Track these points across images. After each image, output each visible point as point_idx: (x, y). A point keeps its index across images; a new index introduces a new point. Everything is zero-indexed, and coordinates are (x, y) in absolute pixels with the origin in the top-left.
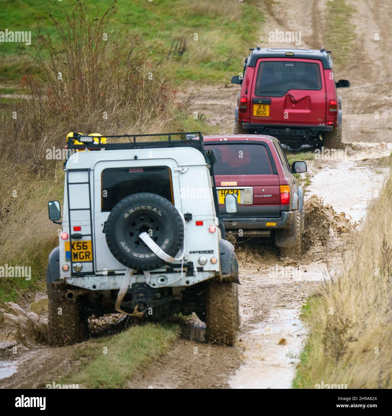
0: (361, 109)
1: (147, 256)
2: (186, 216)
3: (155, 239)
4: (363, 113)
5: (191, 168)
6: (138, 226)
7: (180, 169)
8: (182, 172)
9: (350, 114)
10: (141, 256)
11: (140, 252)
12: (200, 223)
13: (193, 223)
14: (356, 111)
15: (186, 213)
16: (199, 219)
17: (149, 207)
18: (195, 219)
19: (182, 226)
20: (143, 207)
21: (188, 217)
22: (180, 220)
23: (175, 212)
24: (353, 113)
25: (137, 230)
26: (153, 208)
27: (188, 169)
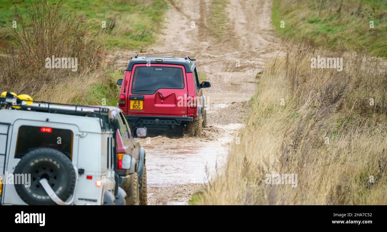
0: (231, 69)
3: (52, 186)
4: (233, 72)
9: (224, 72)
14: (228, 70)
18: (86, 174)
24: (226, 71)
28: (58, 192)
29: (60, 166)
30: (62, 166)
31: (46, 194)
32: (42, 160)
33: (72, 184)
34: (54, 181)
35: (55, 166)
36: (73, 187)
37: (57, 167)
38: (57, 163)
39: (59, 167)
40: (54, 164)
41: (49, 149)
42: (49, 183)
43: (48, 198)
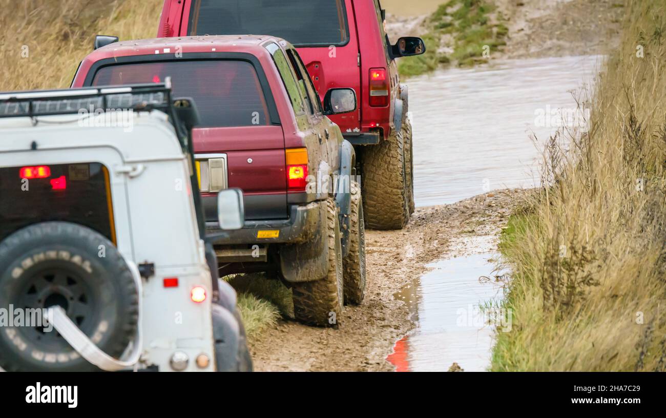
1: (63, 358)
2: (142, 269)
3: (79, 321)
5: (151, 166)
6: (42, 294)
7: (128, 168)
8: (132, 174)
10: (50, 358)
11: (46, 350)
12: (171, 283)
13: (157, 281)
15: (142, 262)
16: (170, 273)
17: (65, 255)
18: (161, 273)
19: (135, 292)
20: (52, 254)
21: (147, 270)
22: (131, 281)
23: (121, 264)
25: (40, 301)
26: (72, 255)
27: (145, 168)
28: (98, 337)
29: (92, 266)
30: (98, 264)
31: (67, 347)
32: (41, 256)
33: (131, 308)
34: (82, 310)
35: (78, 269)
36: (135, 317)
37: (85, 271)
38: (83, 260)
39: (89, 270)
40: (74, 264)
41: (54, 224)
42: (70, 316)
43: (74, 356)
